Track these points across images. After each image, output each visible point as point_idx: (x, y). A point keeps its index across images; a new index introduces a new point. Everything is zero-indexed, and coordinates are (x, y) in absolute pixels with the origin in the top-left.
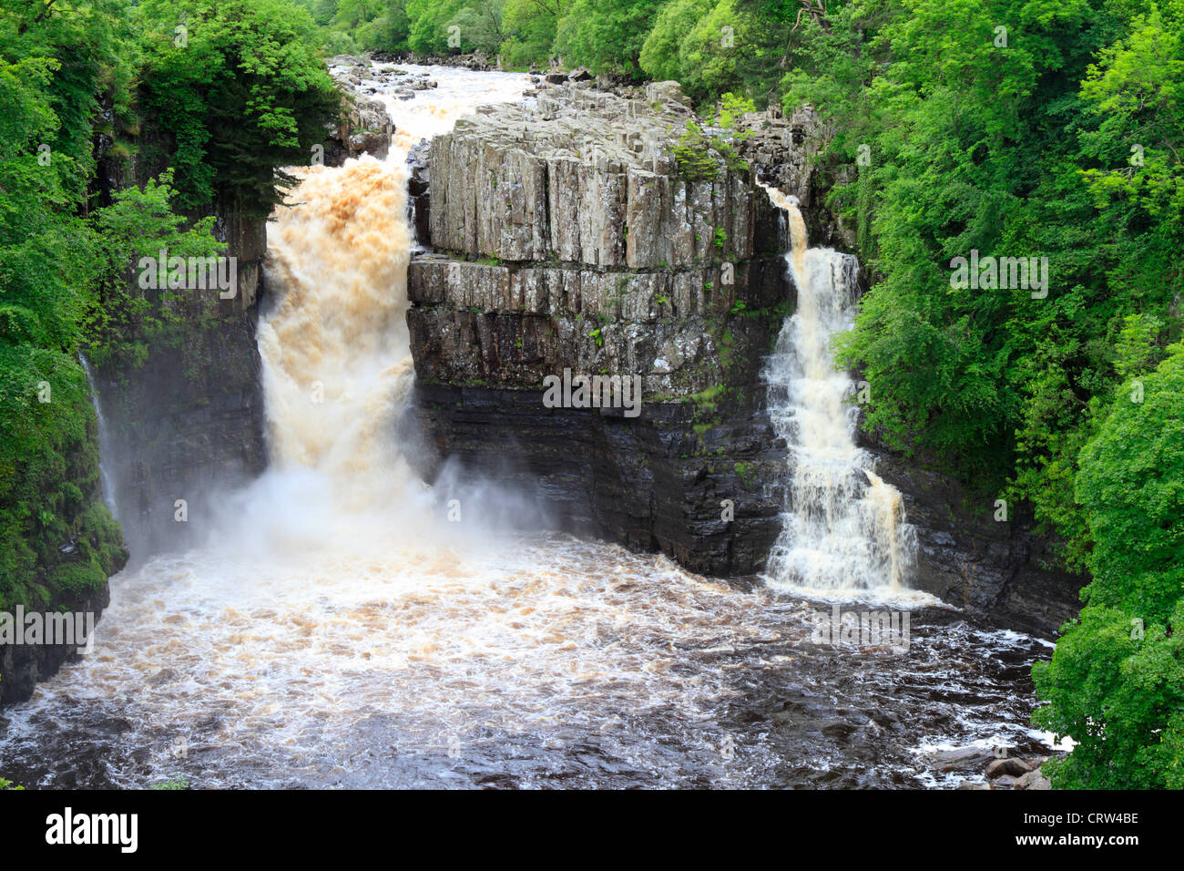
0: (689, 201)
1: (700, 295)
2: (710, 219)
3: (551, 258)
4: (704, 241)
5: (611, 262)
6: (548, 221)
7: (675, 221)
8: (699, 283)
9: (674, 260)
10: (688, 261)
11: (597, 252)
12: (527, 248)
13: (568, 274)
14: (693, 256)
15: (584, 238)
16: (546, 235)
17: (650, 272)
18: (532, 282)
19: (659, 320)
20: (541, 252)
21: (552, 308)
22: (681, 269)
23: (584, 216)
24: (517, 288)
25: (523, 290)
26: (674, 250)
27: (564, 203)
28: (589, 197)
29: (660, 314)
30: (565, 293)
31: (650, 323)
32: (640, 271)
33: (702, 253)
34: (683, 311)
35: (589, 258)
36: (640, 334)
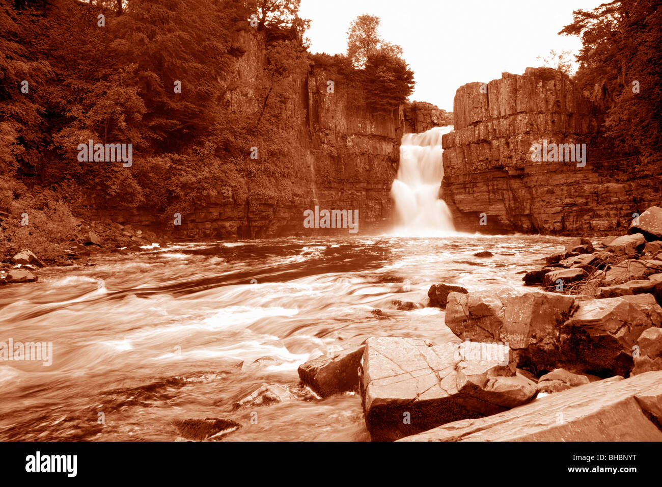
0: (543, 86)
1: (550, 123)
2: (554, 94)
3: (490, 119)
4: (551, 102)
5: (511, 113)
6: (488, 105)
7: (537, 94)
8: (549, 118)
9: (538, 109)
10: (544, 109)
11: (505, 110)
12: (480, 115)
13: (495, 122)
14: (546, 108)
15: (501, 107)
16: (487, 110)
17: (526, 113)
18: (482, 128)
19: (531, 132)
20: (485, 117)
21: (490, 138)
22: (541, 113)
23: (501, 98)
24: (477, 132)
25: (479, 133)
26: (537, 105)
27: (493, 96)
28: (502, 90)
29: (531, 130)
30: (495, 130)
31: (527, 133)
32: (521, 113)
33: (550, 107)
34: (542, 130)
35: (503, 114)
36: (523, 137)
